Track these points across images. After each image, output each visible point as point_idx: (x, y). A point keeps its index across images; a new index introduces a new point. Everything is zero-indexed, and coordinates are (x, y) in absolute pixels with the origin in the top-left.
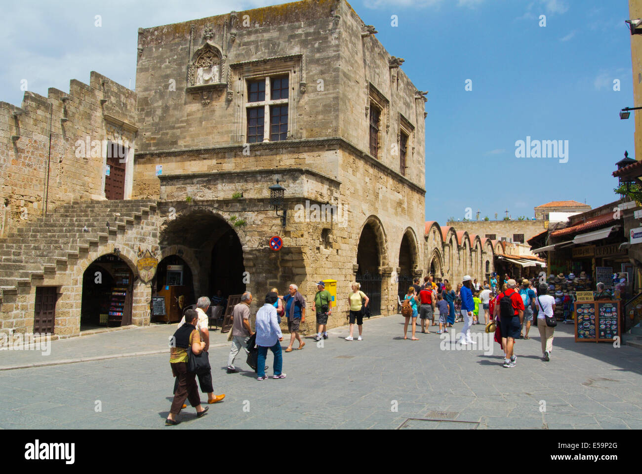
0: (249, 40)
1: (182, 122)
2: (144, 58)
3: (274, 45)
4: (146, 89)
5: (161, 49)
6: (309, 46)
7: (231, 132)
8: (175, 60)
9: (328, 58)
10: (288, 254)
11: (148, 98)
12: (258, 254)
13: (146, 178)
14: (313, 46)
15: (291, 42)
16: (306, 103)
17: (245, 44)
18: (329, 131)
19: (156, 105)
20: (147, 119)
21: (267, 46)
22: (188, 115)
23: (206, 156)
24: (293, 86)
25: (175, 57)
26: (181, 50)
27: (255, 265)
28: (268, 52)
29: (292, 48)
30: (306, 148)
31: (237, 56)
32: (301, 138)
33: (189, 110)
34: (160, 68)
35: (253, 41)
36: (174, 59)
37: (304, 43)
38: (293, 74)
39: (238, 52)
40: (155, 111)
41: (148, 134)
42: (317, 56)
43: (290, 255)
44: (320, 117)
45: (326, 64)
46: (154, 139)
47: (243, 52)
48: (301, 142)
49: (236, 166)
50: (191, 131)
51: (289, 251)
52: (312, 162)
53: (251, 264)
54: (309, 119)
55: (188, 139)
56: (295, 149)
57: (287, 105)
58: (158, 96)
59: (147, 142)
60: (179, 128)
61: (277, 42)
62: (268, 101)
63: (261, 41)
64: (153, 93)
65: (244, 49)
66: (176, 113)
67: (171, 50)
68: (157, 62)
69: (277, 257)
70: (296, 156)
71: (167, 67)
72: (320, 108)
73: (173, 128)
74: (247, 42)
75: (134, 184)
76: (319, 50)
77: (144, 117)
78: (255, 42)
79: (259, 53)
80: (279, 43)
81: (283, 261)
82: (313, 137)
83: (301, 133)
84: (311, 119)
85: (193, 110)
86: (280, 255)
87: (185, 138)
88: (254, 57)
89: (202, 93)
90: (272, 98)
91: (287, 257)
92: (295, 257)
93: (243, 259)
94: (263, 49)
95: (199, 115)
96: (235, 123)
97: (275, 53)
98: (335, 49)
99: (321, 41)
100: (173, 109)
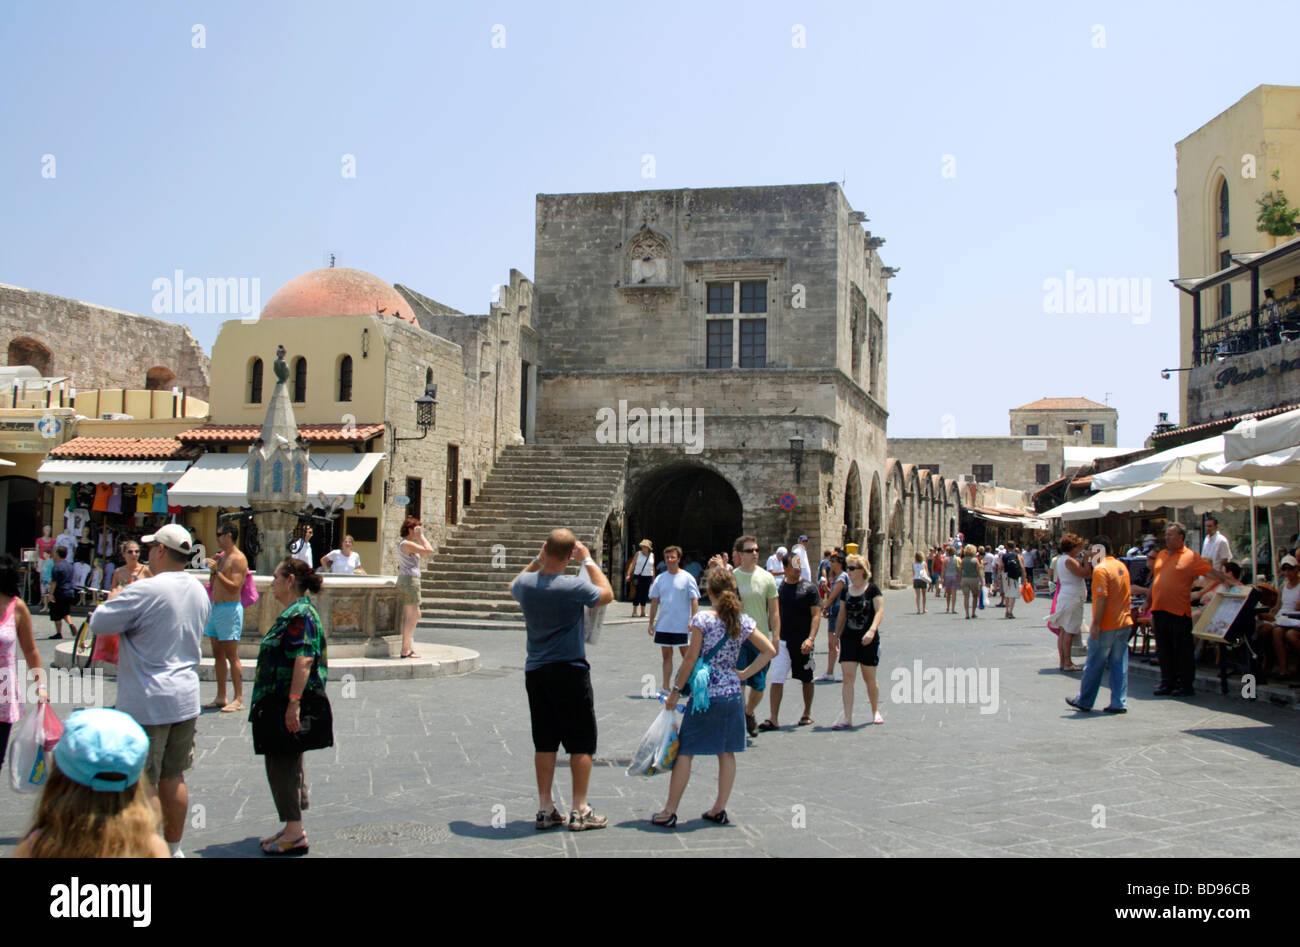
0: (710, 230)
1: (611, 332)
2: (547, 237)
3: (747, 240)
4: (553, 282)
5: (574, 227)
6: (796, 247)
7: (686, 351)
8: (598, 246)
9: (821, 266)
10: (800, 514)
11: (554, 294)
12: (763, 514)
13: (558, 407)
14: (800, 247)
15: (770, 239)
16: (792, 322)
17: (704, 234)
18: (823, 359)
19: (568, 305)
20: (554, 324)
21: (735, 240)
22: (621, 324)
23: (650, 381)
24: (772, 298)
25: (598, 241)
26: (607, 231)
27: (756, 527)
28: (738, 249)
29: (772, 247)
30: (793, 380)
31: (693, 249)
32: (786, 366)
33: (622, 317)
34: (574, 253)
35: (717, 232)
36: (595, 243)
37: (788, 243)
38: (773, 282)
39: (694, 245)
40: (568, 315)
41: (558, 345)
42: (807, 260)
43: (804, 515)
44: (811, 341)
45: (818, 274)
46: (568, 353)
47: (702, 245)
48: (786, 372)
49: (694, 397)
50: (625, 346)
51: (803, 511)
52: (801, 398)
53: (752, 525)
54: (796, 342)
55: (621, 356)
56: (779, 381)
57: (764, 321)
58: (571, 294)
59: (557, 357)
60: (609, 340)
61: (751, 236)
62: (736, 315)
63: (727, 233)
64: (563, 288)
65: (702, 242)
66: (604, 321)
67: (591, 230)
68: (570, 246)
69: (787, 518)
70: (779, 388)
71: (584, 254)
72: (812, 328)
73: (599, 340)
74: (708, 232)
75: (537, 414)
76: (808, 254)
77: (549, 320)
78: (719, 233)
79: (725, 249)
80: (753, 240)
81: (794, 522)
82: (802, 366)
83: (786, 359)
84: (799, 342)
85: (629, 317)
86: (791, 514)
87: (617, 354)
88: (718, 253)
89: (642, 295)
90: (741, 311)
91: (799, 518)
92: (809, 517)
93: (742, 518)
94: (731, 243)
95: (637, 325)
96: (691, 339)
97: (748, 251)
98: (830, 254)
99: (811, 242)
100: (597, 313)
